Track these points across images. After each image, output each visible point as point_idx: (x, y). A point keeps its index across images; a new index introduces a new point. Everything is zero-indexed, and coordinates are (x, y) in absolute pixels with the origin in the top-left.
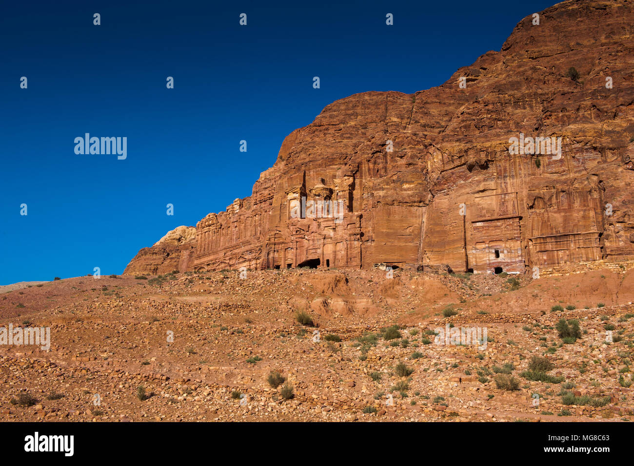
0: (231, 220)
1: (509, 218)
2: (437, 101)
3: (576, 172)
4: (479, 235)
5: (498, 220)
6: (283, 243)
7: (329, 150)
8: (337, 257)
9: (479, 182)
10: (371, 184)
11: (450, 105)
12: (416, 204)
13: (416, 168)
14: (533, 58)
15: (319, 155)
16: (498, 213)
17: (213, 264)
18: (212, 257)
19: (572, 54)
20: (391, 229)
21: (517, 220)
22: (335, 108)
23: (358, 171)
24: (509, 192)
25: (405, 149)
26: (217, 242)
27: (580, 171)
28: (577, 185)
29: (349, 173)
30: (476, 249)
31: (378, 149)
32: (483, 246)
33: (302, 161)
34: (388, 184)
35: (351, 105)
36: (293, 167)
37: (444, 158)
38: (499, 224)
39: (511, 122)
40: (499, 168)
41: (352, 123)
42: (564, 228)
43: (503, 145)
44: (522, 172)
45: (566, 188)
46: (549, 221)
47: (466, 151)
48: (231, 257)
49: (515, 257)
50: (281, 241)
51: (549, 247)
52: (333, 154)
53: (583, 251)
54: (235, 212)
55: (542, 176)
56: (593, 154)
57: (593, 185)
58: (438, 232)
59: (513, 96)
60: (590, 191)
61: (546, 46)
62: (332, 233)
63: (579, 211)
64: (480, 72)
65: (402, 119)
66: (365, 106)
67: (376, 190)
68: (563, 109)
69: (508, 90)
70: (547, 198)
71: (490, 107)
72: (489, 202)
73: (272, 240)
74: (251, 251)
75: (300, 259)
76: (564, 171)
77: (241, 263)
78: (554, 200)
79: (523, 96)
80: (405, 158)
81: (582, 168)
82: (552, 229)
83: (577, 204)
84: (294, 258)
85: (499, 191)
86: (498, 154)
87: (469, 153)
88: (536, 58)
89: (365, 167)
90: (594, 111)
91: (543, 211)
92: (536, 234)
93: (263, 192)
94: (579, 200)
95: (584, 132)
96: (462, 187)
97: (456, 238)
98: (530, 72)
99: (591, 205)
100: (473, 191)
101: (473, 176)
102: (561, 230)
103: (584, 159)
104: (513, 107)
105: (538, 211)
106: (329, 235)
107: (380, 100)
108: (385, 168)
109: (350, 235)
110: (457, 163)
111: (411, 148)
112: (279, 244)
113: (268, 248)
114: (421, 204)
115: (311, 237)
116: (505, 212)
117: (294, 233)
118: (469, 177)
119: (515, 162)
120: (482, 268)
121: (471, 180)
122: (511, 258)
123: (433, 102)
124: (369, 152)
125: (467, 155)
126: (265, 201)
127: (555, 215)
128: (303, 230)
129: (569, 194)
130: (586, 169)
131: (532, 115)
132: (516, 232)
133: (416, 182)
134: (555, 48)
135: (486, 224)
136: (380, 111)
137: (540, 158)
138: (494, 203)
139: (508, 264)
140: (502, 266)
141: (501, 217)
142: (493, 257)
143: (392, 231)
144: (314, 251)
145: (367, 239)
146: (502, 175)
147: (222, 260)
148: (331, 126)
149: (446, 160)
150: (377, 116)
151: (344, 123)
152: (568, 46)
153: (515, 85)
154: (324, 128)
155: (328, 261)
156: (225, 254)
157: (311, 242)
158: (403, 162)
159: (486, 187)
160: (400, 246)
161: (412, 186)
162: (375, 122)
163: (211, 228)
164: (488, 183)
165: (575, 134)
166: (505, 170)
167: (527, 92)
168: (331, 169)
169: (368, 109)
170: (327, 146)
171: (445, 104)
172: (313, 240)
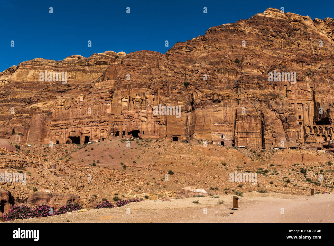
0: (78, 104)
1: (228, 123)
2: (178, 60)
3: (251, 108)
4: (216, 128)
5: (224, 123)
6: (120, 122)
7: (138, 80)
8: (148, 130)
9: (217, 107)
10: (164, 100)
11: (183, 63)
12: (184, 111)
13: (183, 95)
14: (217, 49)
15: (134, 82)
16: (223, 121)
17: (66, 125)
18: (64, 122)
19: (234, 51)
20: (174, 121)
21: (231, 124)
22: (133, 57)
23: (156, 92)
24: (228, 113)
25: (177, 86)
26: (68, 114)
27: (253, 108)
28: (253, 114)
29: (153, 93)
30: (215, 134)
31: (165, 84)
32: (217, 133)
33: (126, 83)
34: (172, 101)
35: (141, 57)
36: (122, 86)
37: (203, 95)
38: (224, 125)
39: (218, 80)
40: (225, 103)
41: (145, 67)
42: (249, 129)
43: (227, 94)
44: (233, 105)
45: (250, 114)
46: (244, 126)
47: (213, 94)
48: (79, 123)
49: (229, 138)
50: (120, 120)
51: (244, 136)
52: (141, 82)
53: (255, 138)
54: (80, 101)
55: (239, 108)
56: (258, 102)
57: (259, 114)
58: (199, 125)
59: (217, 68)
60: (258, 117)
61: (223, 44)
62: (146, 120)
63: (254, 123)
64: (193, 49)
65: (166, 68)
66: (149, 58)
67: (167, 103)
68: (248, 83)
69: (215, 64)
70: (243, 117)
71: (210, 72)
72: (220, 116)
73: (115, 120)
74: (93, 122)
75: (130, 130)
76: (247, 107)
77: (86, 127)
78: (246, 118)
79: (221, 68)
80: (177, 89)
81: (254, 107)
82: (245, 129)
83: (253, 121)
84: (127, 129)
85: (224, 112)
86: (225, 97)
87: (214, 95)
88: (219, 49)
89: (159, 91)
90: (258, 85)
91: (241, 122)
92: (239, 130)
93: (101, 94)
94: (254, 119)
95: (256, 93)
96: (209, 108)
97: (207, 129)
98: (223, 58)
99: (258, 122)
100: (214, 110)
101: (215, 104)
102: (248, 130)
103: (255, 103)
104: (217, 73)
105: (239, 122)
106: (145, 120)
107: (154, 56)
108: (168, 93)
109: (155, 121)
110: (209, 98)
111: (179, 85)
112: (119, 122)
113: (113, 123)
114: (186, 111)
115: (135, 120)
116: (226, 121)
117: (127, 117)
118: (213, 105)
119: (230, 101)
120: (216, 141)
121: (213, 106)
122: (227, 138)
123: (176, 61)
124: (161, 84)
125: (213, 96)
126: (102, 99)
127: (246, 124)
128: (131, 117)
129: (251, 116)
130: (255, 107)
131: (225, 78)
132: (230, 129)
133: (183, 101)
134: (226, 46)
135: (219, 124)
136: (155, 62)
137: (240, 101)
138: (222, 116)
139: (226, 141)
140: (224, 141)
141: (225, 122)
142: (221, 137)
143: (175, 122)
144: (137, 127)
145: (162, 123)
146: (225, 105)
147: (73, 124)
148: (135, 67)
149: (204, 96)
150: (155, 65)
151: (141, 66)
152: (232, 46)
153: (218, 63)
154: (132, 67)
155: (144, 132)
156: (74, 121)
157: (135, 123)
158: (176, 91)
159: (220, 110)
160: (179, 129)
161: (182, 103)
162: (154, 67)
163: (64, 107)
164: (220, 108)
165: (253, 94)
166: (227, 104)
167: (222, 67)
168: (142, 89)
169: (150, 60)
170: (137, 77)
171: (181, 62)
172: (136, 122)
